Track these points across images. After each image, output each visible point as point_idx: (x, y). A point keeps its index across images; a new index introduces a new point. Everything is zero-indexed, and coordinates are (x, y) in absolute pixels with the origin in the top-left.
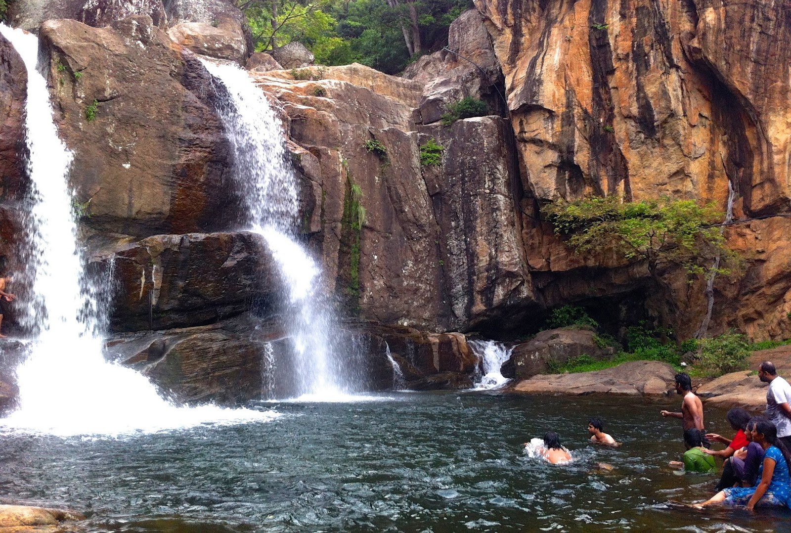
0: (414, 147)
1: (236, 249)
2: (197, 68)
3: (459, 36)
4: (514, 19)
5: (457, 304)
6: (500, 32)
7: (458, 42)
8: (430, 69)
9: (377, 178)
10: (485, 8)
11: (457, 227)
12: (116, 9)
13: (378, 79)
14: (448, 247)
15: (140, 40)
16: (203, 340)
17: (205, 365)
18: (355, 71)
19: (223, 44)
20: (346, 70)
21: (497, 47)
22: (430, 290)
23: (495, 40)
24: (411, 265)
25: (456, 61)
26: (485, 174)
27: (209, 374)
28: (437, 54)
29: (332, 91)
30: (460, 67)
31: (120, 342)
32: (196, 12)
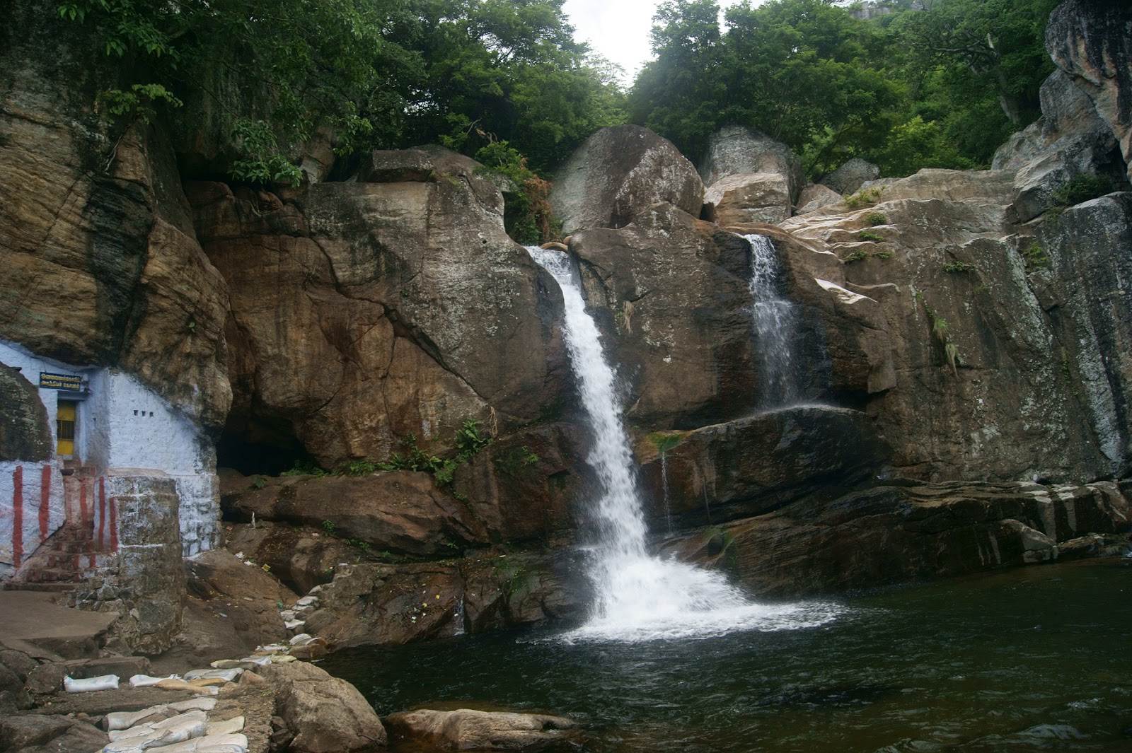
0: (1012, 254)
1: (787, 428)
2: (724, 241)
3: (1054, 100)
4: (1116, 67)
5: (1106, 442)
6: (1100, 88)
7: (1055, 107)
8: (1025, 148)
9: (967, 305)
10: (1071, 64)
11: (1088, 345)
12: (647, 189)
13: (954, 181)
14: (1081, 372)
15: (662, 228)
16: (762, 531)
17: (768, 557)
18: (923, 180)
19: (764, 191)
20: (911, 181)
21: (1100, 107)
22: (1064, 430)
23: (1094, 99)
24: (1031, 403)
25: (1056, 131)
26: (1115, 271)
27: (773, 565)
28: (1033, 127)
29: (891, 214)
30: (1062, 139)
31: (680, 540)
32: (733, 161)
